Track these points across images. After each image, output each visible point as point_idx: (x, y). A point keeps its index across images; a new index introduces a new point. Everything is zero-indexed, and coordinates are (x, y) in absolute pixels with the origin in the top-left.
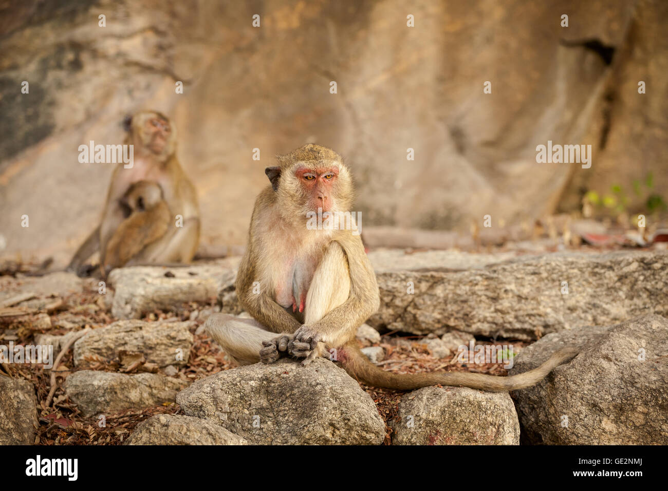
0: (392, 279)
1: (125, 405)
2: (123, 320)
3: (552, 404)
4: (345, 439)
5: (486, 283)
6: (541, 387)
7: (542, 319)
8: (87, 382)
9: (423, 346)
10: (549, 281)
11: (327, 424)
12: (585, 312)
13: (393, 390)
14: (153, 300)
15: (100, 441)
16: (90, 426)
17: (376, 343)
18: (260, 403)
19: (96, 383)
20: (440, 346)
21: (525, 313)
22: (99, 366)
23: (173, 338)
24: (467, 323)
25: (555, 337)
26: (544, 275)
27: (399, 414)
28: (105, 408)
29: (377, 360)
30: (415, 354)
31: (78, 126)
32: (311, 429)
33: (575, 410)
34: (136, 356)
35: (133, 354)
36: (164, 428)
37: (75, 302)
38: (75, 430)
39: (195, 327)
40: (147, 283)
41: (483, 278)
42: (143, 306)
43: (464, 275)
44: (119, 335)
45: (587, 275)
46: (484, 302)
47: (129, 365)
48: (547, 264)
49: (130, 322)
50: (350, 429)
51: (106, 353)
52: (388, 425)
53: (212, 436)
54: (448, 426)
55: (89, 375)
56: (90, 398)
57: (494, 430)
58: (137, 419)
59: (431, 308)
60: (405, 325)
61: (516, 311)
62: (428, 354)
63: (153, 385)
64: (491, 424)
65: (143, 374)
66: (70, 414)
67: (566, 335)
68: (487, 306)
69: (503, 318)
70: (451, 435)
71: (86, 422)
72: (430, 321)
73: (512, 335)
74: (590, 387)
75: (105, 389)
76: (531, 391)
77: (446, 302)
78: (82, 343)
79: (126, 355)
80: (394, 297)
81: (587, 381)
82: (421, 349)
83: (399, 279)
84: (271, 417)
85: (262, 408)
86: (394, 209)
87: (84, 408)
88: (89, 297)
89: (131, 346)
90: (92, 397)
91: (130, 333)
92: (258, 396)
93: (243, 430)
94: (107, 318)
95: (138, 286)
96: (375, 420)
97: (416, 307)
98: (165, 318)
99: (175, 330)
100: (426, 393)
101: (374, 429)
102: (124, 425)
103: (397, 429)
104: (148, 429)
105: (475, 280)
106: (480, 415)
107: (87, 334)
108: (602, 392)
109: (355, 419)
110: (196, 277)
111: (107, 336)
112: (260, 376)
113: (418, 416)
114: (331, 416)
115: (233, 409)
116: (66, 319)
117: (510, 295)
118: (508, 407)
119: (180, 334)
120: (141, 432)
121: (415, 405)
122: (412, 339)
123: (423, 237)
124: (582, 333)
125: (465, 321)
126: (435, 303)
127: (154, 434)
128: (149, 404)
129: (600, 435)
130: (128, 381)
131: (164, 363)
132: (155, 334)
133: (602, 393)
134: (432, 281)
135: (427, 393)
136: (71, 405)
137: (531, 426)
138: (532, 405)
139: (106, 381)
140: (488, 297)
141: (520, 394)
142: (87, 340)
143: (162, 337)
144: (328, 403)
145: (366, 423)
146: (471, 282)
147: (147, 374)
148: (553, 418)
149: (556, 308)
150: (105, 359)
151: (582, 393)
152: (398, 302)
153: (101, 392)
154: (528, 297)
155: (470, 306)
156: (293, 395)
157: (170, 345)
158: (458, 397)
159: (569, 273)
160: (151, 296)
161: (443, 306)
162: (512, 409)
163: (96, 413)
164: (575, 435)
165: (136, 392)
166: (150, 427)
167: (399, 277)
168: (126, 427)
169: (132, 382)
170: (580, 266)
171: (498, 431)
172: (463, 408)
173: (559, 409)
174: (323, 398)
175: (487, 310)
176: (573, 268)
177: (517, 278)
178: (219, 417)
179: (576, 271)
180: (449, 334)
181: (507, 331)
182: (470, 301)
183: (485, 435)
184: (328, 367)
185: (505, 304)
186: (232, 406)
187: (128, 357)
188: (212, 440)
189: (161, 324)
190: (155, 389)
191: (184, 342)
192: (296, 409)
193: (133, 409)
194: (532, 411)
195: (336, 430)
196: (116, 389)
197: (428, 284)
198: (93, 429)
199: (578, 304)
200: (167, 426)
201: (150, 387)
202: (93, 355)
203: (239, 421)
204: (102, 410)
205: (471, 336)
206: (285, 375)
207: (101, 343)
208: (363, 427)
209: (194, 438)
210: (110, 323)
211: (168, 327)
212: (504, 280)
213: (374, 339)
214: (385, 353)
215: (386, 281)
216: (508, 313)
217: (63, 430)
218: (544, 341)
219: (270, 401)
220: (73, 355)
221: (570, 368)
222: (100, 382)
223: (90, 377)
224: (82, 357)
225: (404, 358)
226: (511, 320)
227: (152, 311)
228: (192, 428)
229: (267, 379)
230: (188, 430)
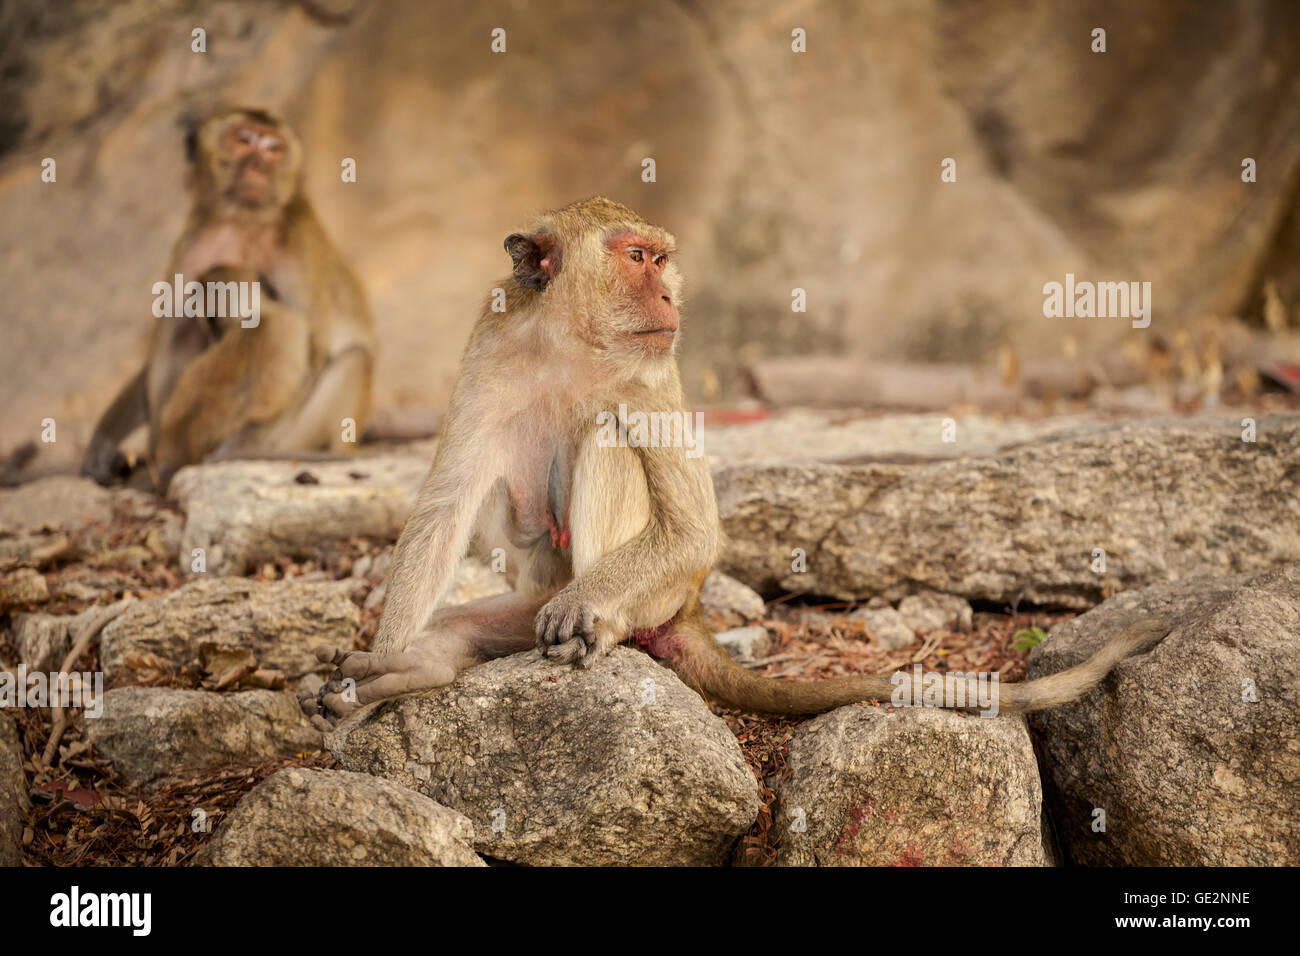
0: (789, 482)
1: (215, 758)
2: (207, 579)
3: (1113, 739)
4: (675, 814)
5: (991, 486)
6: (1092, 704)
7: (1118, 562)
8: (131, 710)
9: (855, 624)
10: (1130, 478)
11: (636, 782)
12: (1212, 545)
13: (781, 714)
14: (272, 536)
15: (163, 833)
16: (140, 802)
17: (755, 620)
18: (498, 742)
19: (151, 713)
20: (893, 623)
21: (1081, 550)
22: (156, 679)
23: (317, 616)
24: (952, 573)
25: (1129, 599)
26: (1120, 466)
27: (789, 764)
28: (173, 765)
29: (753, 655)
30: (838, 643)
31: (82, 125)
32: (603, 794)
33: (1157, 750)
34: (234, 655)
35: (232, 650)
36: (299, 796)
37: (97, 542)
38: (109, 812)
39: (363, 593)
40: (258, 498)
41: (984, 475)
42: (248, 548)
43: (944, 469)
44: (200, 610)
45: (1214, 465)
46: (989, 528)
47: (222, 672)
48: (1126, 442)
49: (223, 583)
50: (684, 793)
51: (171, 650)
52: (766, 786)
53: (399, 809)
54: (890, 785)
55: (136, 697)
56: (140, 747)
57: (987, 792)
58: (241, 785)
59: (875, 542)
60: (820, 579)
61: (1059, 545)
62: (867, 641)
63: (273, 715)
64: (980, 781)
65: (253, 693)
66: (96, 781)
67: (1153, 594)
68: (996, 537)
69: (1030, 561)
70: (897, 804)
71: (132, 797)
72: (874, 571)
73: (1053, 598)
74: (1190, 701)
75: (171, 724)
76: (1071, 714)
77: (905, 529)
78: (118, 629)
79: (216, 653)
80: (794, 519)
81: (1183, 688)
82: (851, 631)
83: (802, 481)
84: (521, 772)
85: (502, 754)
86: (841, 312)
87: (127, 768)
88: (128, 531)
89: (226, 633)
90: (143, 742)
91: (224, 606)
92: (494, 728)
93: (463, 799)
94: (170, 576)
95: (239, 506)
96: (735, 774)
97: (841, 540)
98: (299, 574)
99: (320, 599)
100: (844, 717)
101: (735, 793)
102: (213, 800)
103: (785, 792)
104: (265, 799)
105: (968, 480)
106: (956, 761)
107: (129, 610)
108: (1213, 711)
109: (693, 771)
110: (366, 483)
111: (174, 614)
112: (497, 688)
113: (827, 765)
114: (644, 766)
115: (443, 757)
116: (81, 580)
117: (1046, 511)
118: (1016, 744)
119: (331, 605)
120: (251, 806)
121: (822, 742)
122: (835, 611)
123: (900, 381)
124: (1189, 590)
125: (948, 569)
126: (882, 531)
127: (277, 808)
128: (266, 755)
129: (1211, 800)
130: (221, 706)
131: (298, 670)
132: (277, 606)
133: (1215, 714)
134: (874, 483)
135: (846, 718)
136: (99, 761)
137: (1071, 787)
138: (1073, 741)
139: (174, 707)
140: (997, 517)
141: (1049, 721)
142: (128, 623)
143: (292, 613)
144: (638, 740)
145: (717, 779)
146: (959, 483)
147: (260, 691)
148: (1114, 769)
149: (1149, 539)
150: (170, 663)
151: (1173, 713)
152: (801, 530)
153: (163, 732)
154: (1085, 516)
155: (959, 537)
156: (567, 724)
157: (311, 630)
158: (910, 726)
159: (1175, 462)
160: (265, 527)
161: (899, 537)
162: (1024, 749)
163: (152, 776)
164: (1159, 801)
165: (237, 732)
166: (269, 795)
167: (804, 476)
168: (218, 804)
169: (230, 710)
170: (1198, 446)
171: (995, 794)
172: (921, 747)
173: (1126, 749)
174: (627, 730)
175: (996, 545)
176: (1185, 451)
177: (1060, 475)
178: (413, 772)
179: (1190, 456)
180: (914, 599)
181: (1042, 589)
182: (959, 527)
183: (968, 803)
184: (638, 666)
185: (1035, 531)
186: (440, 750)
187: (220, 656)
188: (398, 818)
189: (289, 586)
190: (279, 724)
191: (340, 622)
192: (573, 755)
193: (231, 767)
194: (1074, 755)
195: (656, 796)
196: (194, 725)
197: (867, 491)
198: (149, 809)
199: (1196, 529)
200: (304, 791)
201: (268, 719)
202: (142, 654)
203: (456, 781)
204: (167, 770)
205: (964, 601)
206: (550, 685)
207: (159, 628)
208: (711, 788)
209: (361, 815)
210: (178, 586)
211: (305, 593)
212: (1032, 479)
213: (749, 611)
214: (774, 641)
215: (774, 485)
216: (1043, 550)
217: (84, 814)
218: (1106, 607)
219: (520, 739)
220: (98, 657)
221: (1148, 662)
222: (161, 710)
223: (139, 700)
224: (120, 660)
225: (813, 651)
226: (1049, 565)
227: (270, 560)
228: (356, 793)
229: (511, 693)
230: (349, 798)
